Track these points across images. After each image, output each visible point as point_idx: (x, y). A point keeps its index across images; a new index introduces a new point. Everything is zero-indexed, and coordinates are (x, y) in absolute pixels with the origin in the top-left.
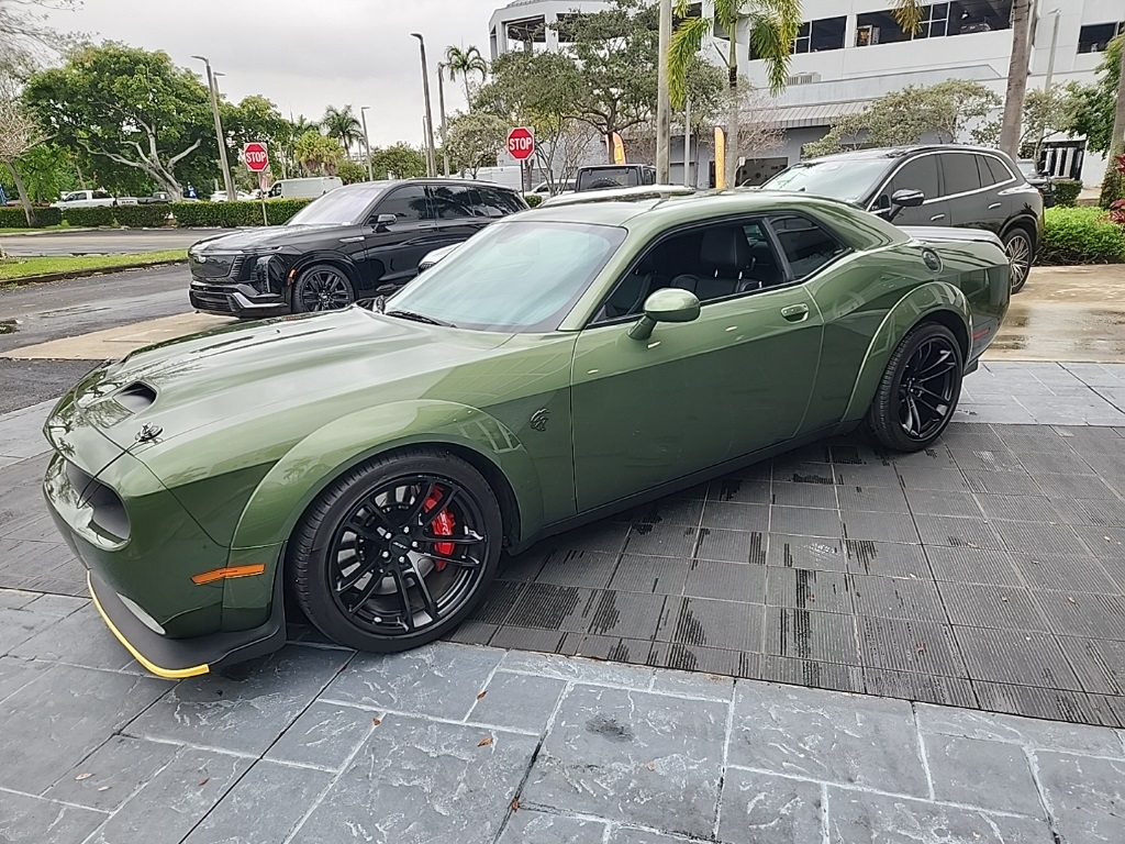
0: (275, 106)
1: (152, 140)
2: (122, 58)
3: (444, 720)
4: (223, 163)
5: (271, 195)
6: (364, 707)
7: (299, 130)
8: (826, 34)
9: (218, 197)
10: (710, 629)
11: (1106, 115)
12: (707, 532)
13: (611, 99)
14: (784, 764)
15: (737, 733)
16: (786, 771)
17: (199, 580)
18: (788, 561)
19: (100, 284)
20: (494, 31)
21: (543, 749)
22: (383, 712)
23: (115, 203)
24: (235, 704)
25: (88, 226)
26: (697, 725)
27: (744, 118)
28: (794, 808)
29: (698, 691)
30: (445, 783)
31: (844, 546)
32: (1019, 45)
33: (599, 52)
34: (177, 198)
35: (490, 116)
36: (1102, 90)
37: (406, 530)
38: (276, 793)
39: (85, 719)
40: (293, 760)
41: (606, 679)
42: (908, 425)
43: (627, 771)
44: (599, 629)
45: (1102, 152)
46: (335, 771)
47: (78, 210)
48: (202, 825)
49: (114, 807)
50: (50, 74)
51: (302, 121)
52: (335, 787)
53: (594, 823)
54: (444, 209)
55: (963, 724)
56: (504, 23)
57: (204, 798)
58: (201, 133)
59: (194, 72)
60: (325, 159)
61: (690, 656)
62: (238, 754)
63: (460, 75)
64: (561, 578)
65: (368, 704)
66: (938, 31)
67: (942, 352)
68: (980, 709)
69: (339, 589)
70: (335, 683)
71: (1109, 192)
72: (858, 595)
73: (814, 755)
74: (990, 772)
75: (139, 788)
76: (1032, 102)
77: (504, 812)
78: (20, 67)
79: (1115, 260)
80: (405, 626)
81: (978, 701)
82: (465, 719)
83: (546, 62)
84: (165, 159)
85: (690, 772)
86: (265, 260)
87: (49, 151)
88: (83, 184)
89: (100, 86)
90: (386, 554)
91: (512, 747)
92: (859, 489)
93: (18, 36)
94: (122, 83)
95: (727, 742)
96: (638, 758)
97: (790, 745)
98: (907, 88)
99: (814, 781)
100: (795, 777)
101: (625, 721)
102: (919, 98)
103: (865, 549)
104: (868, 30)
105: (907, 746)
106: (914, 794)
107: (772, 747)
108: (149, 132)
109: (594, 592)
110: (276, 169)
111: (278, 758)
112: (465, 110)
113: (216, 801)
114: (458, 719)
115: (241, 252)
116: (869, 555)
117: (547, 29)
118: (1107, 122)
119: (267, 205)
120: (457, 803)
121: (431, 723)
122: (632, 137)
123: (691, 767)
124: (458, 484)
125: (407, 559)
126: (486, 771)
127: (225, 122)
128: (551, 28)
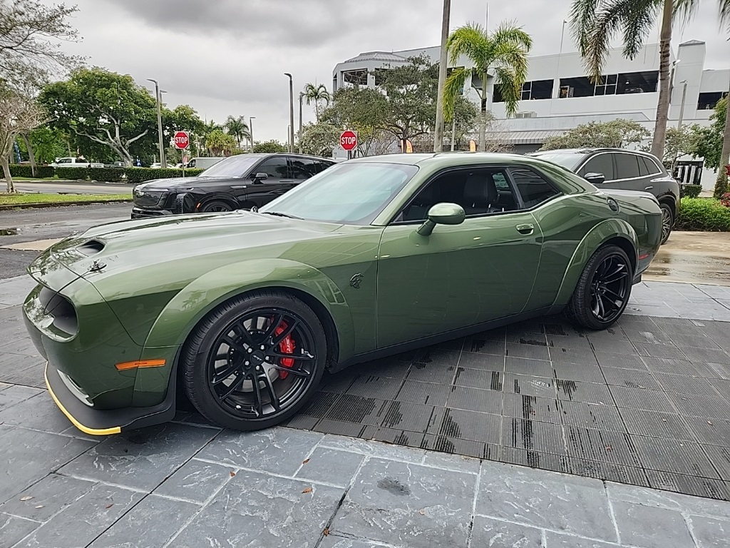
0: (196, 112)
1: (117, 129)
2: (104, 78)
3: (279, 476)
4: (160, 145)
5: (188, 166)
6: (225, 465)
7: (210, 129)
8: (541, 90)
9: (155, 166)
10: (464, 429)
11: (716, 146)
12: (462, 370)
13: (406, 119)
14: (515, 515)
15: (483, 494)
16: (517, 520)
17: (120, 367)
18: (517, 390)
19: (74, 211)
20: (336, 77)
21: (347, 497)
22: (238, 468)
23: (89, 166)
24: (136, 459)
25: (71, 179)
26: (454, 488)
27: (488, 137)
28: (522, 544)
29: (455, 466)
30: (277, 516)
31: (555, 383)
32: (663, 95)
33: (400, 90)
34: (129, 164)
35: (330, 126)
36: (713, 130)
37: (263, 347)
38: (159, 516)
39: (32, 462)
40: (173, 495)
41: (392, 456)
42: (596, 312)
43: (405, 514)
44: (389, 424)
45: (714, 168)
46: (201, 504)
47: (65, 169)
48: (105, 533)
49: (45, 519)
50: (58, 85)
51: (212, 123)
52: (200, 514)
53: (381, 546)
54: (298, 174)
55: (639, 496)
56: (342, 72)
57: (109, 516)
58: (149, 126)
59: (148, 89)
60: (224, 147)
61: (450, 444)
62: (135, 490)
63: (313, 101)
64: (363, 392)
65: (227, 462)
66: (610, 91)
67: (619, 265)
68: (650, 487)
69: (214, 382)
70: (207, 448)
71: (720, 190)
72: (565, 413)
73: (536, 511)
74: (659, 527)
75: (64, 508)
76: (670, 135)
77: (318, 536)
78: (39, 80)
79: (724, 229)
80: (257, 413)
81: (649, 483)
82: (294, 475)
83: (367, 95)
84: (124, 141)
85: (450, 517)
86: (181, 196)
87: (51, 132)
88: (71, 152)
89: (88, 93)
90: (247, 363)
91: (326, 495)
92: (564, 350)
93: (40, 55)
94: (102, 93)
95: (475, 499)
96: (412, 506)
97: (519, 504)
98: (591, 122)
99: (536, 527)
100: (523, 524)
101: (405, 482)
102: (598, 130)
103: (568, 386)
104: (567, 88)
105: (601, 508)
106: (607, 539)
107: (507, 504)
108: (116, 123)
109: (385, 402)
110: (193, 150)
111: (163, 493)
112: (315, 122)
113: (117, 518)
114: (289, 475)
115: (167, 190)
116: (572, 389)
117: (369, 74)
118: (717, 150)
119: (185, 172)
120: (284, 530)
121: (271, 476)
122: (417, 144)
123: (450, 514)
124: (299, 317)
125: (261, 367)
126: (307, 509)
127: (164, 120)
128: (371, 74)
